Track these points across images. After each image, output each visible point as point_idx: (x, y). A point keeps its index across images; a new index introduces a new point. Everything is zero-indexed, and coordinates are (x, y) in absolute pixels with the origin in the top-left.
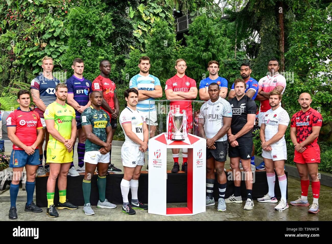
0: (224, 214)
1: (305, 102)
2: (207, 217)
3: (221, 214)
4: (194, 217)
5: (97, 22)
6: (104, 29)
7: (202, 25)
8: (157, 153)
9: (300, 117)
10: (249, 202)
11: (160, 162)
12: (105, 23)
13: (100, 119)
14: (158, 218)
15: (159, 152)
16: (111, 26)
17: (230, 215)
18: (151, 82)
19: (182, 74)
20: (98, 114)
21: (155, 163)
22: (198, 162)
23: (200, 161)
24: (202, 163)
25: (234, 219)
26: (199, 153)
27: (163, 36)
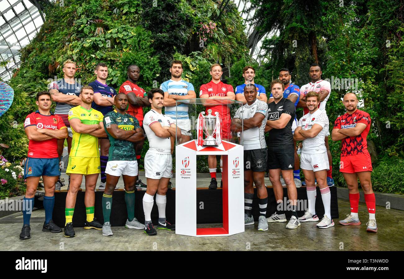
0: (267, 234)
1: (350, 104)
2: (246, 237)
3: (263, 234)
4: (230, 238)
5: (145, 64)
6: (151, 70)
7: (241, 67)
8: (185, 161)
9: (346, 119)
10: (293, 220)
11: (189, 172)
12: (153, 64)
13: (124, 122)
14: (186, 239)
15: (187, 160)
16: (157, 67)
17: (274, 235)
18: (184, 87)
19: (217, 80)
20: (122, 118)
21: (183, 173)
22: (234, 172)
23: (237, 171)
24: (239, 173)
25: (278, 240)
26: (236, 161)
27: (206, 75)
